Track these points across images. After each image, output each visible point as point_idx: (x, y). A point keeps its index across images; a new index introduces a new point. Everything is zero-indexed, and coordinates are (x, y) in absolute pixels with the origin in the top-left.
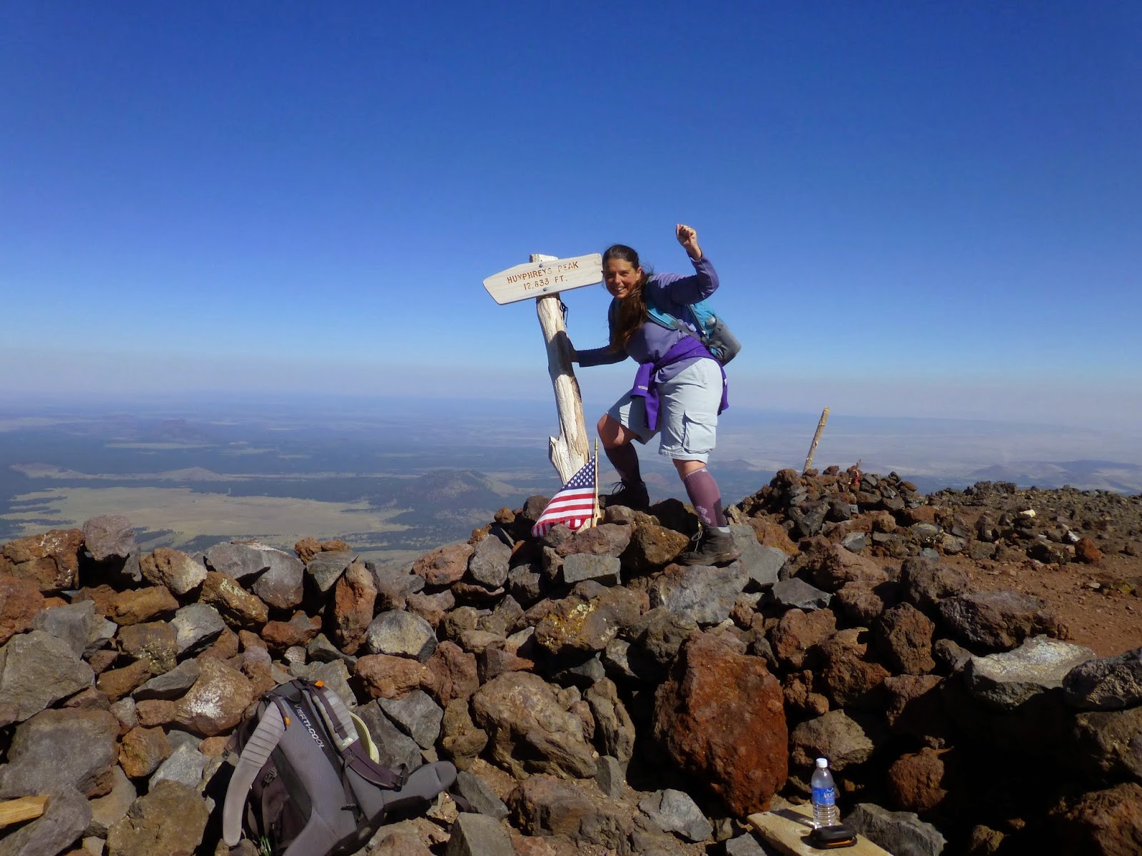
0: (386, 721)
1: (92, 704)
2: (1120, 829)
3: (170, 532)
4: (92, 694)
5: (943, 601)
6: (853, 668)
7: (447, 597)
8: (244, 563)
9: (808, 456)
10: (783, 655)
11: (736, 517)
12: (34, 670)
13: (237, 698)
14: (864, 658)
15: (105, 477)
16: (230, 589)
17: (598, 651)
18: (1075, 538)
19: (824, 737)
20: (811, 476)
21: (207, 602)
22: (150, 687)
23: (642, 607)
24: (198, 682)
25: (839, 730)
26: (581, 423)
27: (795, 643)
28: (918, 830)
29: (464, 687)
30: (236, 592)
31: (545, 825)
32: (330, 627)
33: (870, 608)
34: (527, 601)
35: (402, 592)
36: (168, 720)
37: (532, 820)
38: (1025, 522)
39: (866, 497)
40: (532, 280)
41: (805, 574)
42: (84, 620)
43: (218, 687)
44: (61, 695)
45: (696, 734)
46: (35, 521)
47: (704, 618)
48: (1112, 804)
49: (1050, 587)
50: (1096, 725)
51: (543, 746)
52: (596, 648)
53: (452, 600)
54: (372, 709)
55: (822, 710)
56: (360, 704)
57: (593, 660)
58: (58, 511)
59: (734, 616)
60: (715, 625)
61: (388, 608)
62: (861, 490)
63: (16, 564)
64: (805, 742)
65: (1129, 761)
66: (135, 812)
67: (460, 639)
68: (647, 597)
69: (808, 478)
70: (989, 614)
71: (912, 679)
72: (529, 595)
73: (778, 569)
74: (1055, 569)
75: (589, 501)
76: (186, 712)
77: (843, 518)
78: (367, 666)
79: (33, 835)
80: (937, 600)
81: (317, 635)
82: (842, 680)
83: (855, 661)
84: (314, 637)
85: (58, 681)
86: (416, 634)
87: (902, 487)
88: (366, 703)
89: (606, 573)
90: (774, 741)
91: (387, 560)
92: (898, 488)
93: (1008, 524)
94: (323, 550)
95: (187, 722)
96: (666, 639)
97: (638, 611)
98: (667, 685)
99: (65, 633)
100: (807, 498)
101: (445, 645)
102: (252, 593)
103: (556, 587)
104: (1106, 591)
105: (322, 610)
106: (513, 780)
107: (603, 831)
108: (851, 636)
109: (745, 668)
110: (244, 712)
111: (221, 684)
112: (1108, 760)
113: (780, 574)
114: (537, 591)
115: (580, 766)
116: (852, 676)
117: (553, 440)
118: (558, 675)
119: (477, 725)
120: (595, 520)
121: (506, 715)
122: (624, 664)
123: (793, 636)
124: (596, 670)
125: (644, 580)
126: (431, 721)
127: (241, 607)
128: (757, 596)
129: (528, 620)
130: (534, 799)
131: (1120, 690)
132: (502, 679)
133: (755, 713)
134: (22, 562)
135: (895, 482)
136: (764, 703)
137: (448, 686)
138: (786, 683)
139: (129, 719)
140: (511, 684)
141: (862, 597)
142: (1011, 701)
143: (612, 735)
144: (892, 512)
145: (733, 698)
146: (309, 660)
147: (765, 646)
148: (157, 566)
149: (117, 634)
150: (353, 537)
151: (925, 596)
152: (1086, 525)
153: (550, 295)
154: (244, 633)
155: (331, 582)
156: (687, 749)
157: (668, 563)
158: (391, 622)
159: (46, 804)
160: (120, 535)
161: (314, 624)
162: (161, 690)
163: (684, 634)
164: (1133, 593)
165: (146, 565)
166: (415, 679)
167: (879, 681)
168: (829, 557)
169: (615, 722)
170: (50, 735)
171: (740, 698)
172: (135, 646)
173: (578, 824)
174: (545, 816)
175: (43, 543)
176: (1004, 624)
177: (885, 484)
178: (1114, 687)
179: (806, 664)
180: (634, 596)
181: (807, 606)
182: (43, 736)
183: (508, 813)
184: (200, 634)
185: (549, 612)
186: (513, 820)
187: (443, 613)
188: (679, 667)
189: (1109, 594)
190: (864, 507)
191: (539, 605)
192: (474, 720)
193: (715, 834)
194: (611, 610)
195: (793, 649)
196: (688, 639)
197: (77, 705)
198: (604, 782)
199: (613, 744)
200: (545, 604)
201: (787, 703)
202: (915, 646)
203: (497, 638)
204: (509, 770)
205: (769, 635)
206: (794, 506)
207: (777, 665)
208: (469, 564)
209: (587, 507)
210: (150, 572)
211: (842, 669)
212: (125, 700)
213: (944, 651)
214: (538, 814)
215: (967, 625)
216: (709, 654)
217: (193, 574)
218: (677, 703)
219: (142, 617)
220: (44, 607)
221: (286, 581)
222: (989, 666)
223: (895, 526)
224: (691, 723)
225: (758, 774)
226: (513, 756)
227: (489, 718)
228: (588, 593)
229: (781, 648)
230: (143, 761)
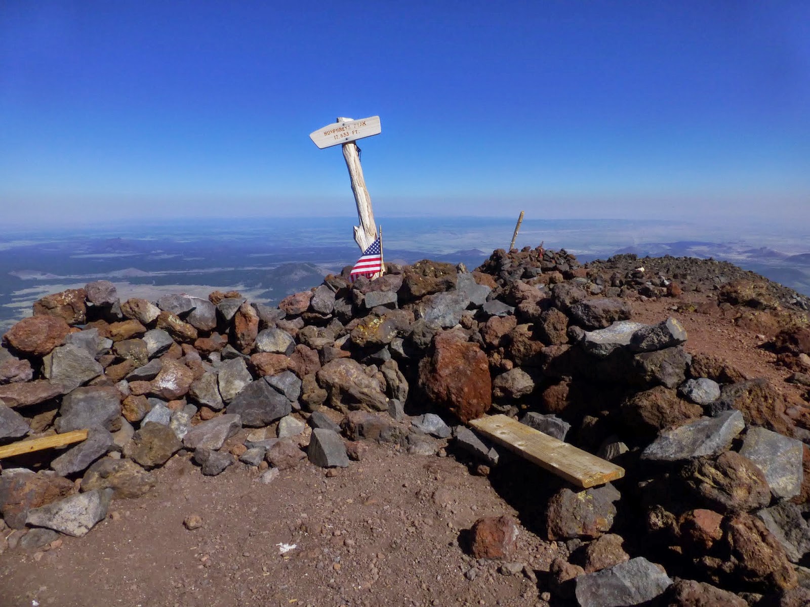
0: (270, 388)
1: (103, 384)
2: (652, 407)
4: (104, 378)
5: (573, 305)
6: (525, 345)
7: (299, 321)
8: (181, 305)
9: (512, 241)
10: (488, 341)
11: (463, 270)
12: (70, 366)
13: (185, 379)
14: (530, 339)
15: (73, 277)
16: (174, 321)
17: (386, 344)
18: (667, 283)
19: (510, 381)
20: (513, 252)
21: (162, 328)
22: (135, 373)
23: (410, 320)
24: (162, 371)
25: (518, 377)
26: (371, 217)
27: (495, 334)
28: (556, 422)
29: (312, 368)
30: (177, 322)
31: (361, 434)
32: (233, 340)
33: (535, 312)
34: (345, 320)
35: (273, 319)
36: (147, 391)
37: (354, 432)
38: (638, 275)
39: (546, 264)
40: (339, 134)
41: (501, 298)
42: (93, 339)
43: (173, 373)
44: (86, 379)
45: (440, 382)
47: (445, 324)
48: (649, 395)
49: (649, 310)
50: (644, 359)
51: (358, 395)
52: (385, 342)
53: (302, 323)
54: (262, 382)
55: (509, 368)
56: (254, 380)
57: (384, 350)
59: (462, 323)
60: (451, 327)
61: (266, 327)
62: (544, 260)
63: (49, 309)
64: (500, 384)
65: (659, 375)
66: (136, 437)
67: (309, 343)
68: (413, 314)
69: (512, 254)
70: (596, 310)
71: (556, 347)
72: (346, 317)
73: (486, 296)
74: (654, 301)
75: (378, 262)
76: (157, 387)
77: (532, 276)
78: (257, 359)
79: (84, 448)
80: (570, 305)
81: (226, 345)
82: (519, 351)
83: (526, 340)
84: (224, 347)
85: (84, 371)
86: (283, 341)
87: (568, 258)
88: (257, 379)
89: (389, 302)
90: (484, 384)
92: (565, 258)
93: (630, 277)
94: (226, 297)
95: (158, 393)
96: (424, 335)
97: (408, 322)
98: (425, 359)
99: (84, 345)
100: (511, 266)
101: (300, 346)
102: (187, 322)
103: (361, 311)
104: (681, 311)
105: (227, 331)
106: (343, 415)
107: (392, 435)
108: (524, 328)
109: (467, 348)
110: (190, 386)
111: (175, 372)
112: (649, 376)
113: (487, 299)
114: (351, 314)
115: (379, 405)
116: (525, 348)
117: (356, 228)
118: (365, 359)
119: (321, 387)
120: (382, 273)
121: (337, 380)
122: (401, 351)
123: (494, 331)
124: (386, 355)
125: (411, 305)
126: (295, 386)
127: (182, 330)
128: (475, 311)
129: (346, 330)
130: (355, 422)
131: (656, 341)
132: (333, 362)
133: (473, 371)
134: (53, 308)
135: (564, 255)
136: (477, 365)
137: (303, 368)
138: (490, 355)
139: (126, 392)
140: (339, 365)
141: (530, 307)
142: (604, 353)
143: (396, 388)
144: (561, 272)
145: (461, 363)
146: (222, 359)
147: (478, 336)
148: (131, 308)
149: (113, 346)
151: (563, 303)
152: (675, 276)
153: (350, 142)
154: (184, 345)
155: (232, 314)
156: (436, 391)
157: (424, 295)
158: (268, 335)
159: (88, 434)
160: (108, 291)
161: (223, 339)
162: (142, 375)
163: (434, 332)
164: (696, 311)
165: (124, 308)
166: (284, 365)
167: (538, 350)
168: (514, 287)
169: (397, 381)
170: (84, 400)
171: (465, 364)
172: (125, 352)
173: (379, 432)
174: (361, 429)
175: (63, 297)
176: (604, 316)
177: (558, 256)
178: (653, 339)
179: (500, 345)
180: (406, 314)
181: (502, 315)
182: (80, 400)
183: (340, 430)
184: (160, 345)
185: (358, 324)
186: (344, 434)
187: (298, 330)
188: (431, 349)
189: (682, 312)
190: (544, 270)
191: (352, 321)
192: (319, 385)
193: (452, 434)
194: (393, 322)
195: (494, 337)
196: (436, 334)
197: (96, 384)
198: (392, 412)
199: (396, 393)
200: (356, 321)
201: (490, 366)
202: (558, 330)
203: (330, 341)
204: (340, 410)
205: (481, 331)
206: (504, 270)
207: (485, 346)
208: (311, 301)
209: (377, 265)
210: (127, 311)
211: (519, 345)
212: (122, 381)
213: (573, 331)
214: (357, 429)
215: (585, 317)
216: (447, 342)
217: (152, 313)
218: (430, 368)
219: (125, 337)
220: (70, 332)
221: (206, 315)
222: (594, 336)
223: (563, 280)
224: (438, 377)
225: (475, 401)
226: (342, 402)
227: (327, 383)
228: (380, 313)
229: (487, 337)
230: (137, 413)
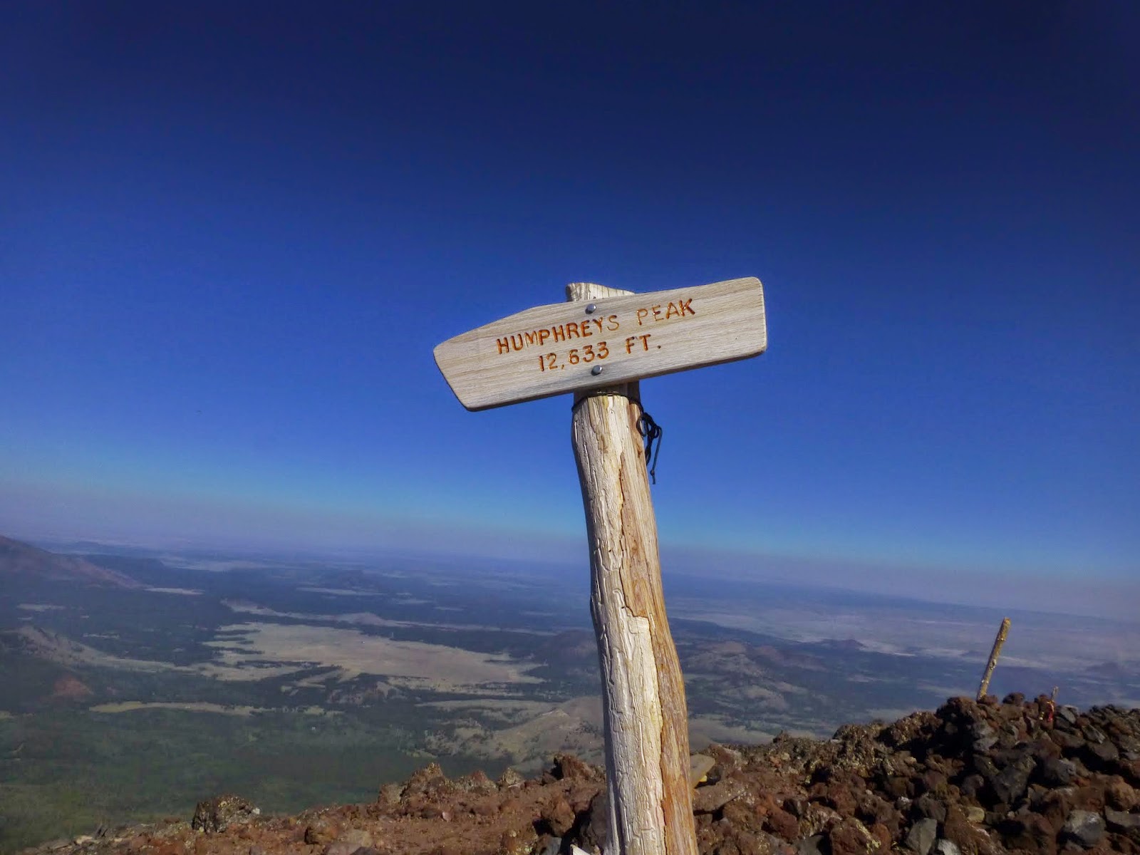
3: (339, 668)
20: (989, 704)
39: (1063, 738)
40: (563, 347)
46: (232, 649)
58: (251, 642)
62: (1056, 727)
69: (987, 707)
77: (1060, 783)
87: (1112, 729)
91: (521, 710)
92: (1106, 729)
135: (1101, 720)
150: (493, 686)
153: (611, 388)
177: (1087, 722)
206: (980, 752)
223: (1135, 801)
